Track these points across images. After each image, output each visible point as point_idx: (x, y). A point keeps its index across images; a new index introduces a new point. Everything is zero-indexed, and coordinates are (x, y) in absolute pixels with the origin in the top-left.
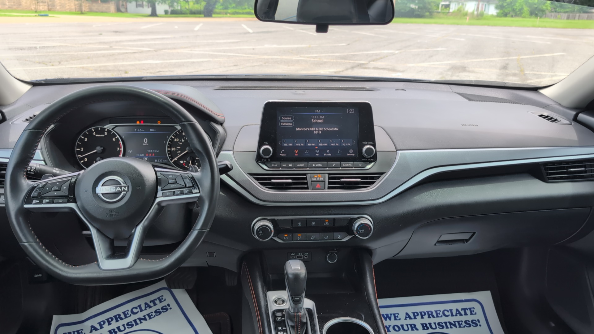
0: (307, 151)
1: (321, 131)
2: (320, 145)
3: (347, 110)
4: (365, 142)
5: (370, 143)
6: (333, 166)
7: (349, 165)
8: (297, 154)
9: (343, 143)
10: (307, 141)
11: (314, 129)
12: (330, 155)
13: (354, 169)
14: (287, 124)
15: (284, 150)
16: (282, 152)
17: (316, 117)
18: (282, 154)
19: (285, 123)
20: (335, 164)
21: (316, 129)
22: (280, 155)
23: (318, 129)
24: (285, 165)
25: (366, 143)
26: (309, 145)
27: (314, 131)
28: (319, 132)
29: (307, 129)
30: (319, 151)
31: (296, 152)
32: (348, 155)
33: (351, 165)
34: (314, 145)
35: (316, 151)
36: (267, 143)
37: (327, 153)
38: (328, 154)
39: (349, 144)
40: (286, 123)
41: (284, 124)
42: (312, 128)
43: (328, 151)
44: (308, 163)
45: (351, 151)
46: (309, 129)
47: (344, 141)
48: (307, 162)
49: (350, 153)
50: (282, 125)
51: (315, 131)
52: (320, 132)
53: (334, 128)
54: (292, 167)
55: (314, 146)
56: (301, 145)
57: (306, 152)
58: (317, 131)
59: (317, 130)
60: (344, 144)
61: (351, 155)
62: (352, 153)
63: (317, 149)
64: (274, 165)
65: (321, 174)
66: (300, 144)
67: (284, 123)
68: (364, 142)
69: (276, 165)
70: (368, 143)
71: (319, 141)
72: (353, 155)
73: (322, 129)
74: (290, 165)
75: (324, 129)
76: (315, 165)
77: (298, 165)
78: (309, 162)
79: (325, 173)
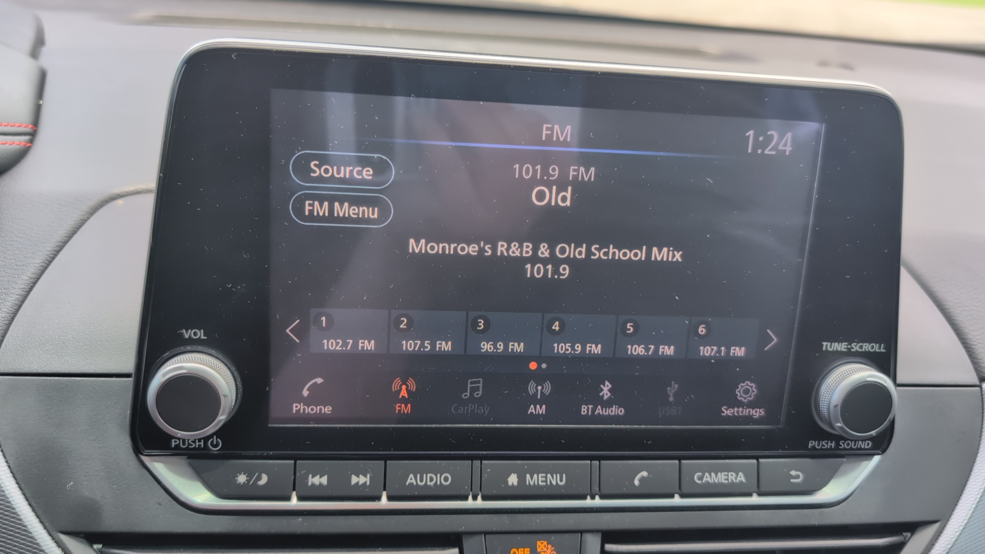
0: (475, 387)
1: (567, 261)
2: (562, 348)
3: (751, 133)
4: (840, 341)
5: (867, 347)
6: (636, 482)
7: (732, 477)
8: (404, 401)
9: (706, 340)
10: (476, 324)
11: (527, 249)
12: (616, 411)
13: (755, 500)
14: (343, 210)
15: (319, 380)
16: (305, 393)
17: (545, 171)
18: (308, 402)
19: (332, 200)
20: (645, 474)
21: (536, 249)
22: (296, 407)
23: (552, 253)
24: (324, 480)
25: (841, 347)
26: (487, 347)
27: (522, 261)
28: (556, 271)
29: (482, 251)
30: (548, 388)
31: (404, 393)
32: (727, 412)
33: (741, 478)
34: (518, 347)
35: (532, 388)
36: (201, 334)
37: (598, 401)
38: (607, 404)
39: (739, 352)
40: (341, 200)
41: (321, 209)
42: (514, 246)
43: (606, 390)
44: (477, 463)
45: (747, 390)
46: (494, 249)
47: (708, 329)
48: (472, 458)
49: (740, 404)
50: (312, 217)
51: (534, 259)
52: (565, 271)
53: (655, 250)
54: (367, 492)
55: (522, 359)
56: (433, 345)
57: (466, 395)
58: (545, 262)
59: (547, 254)
60: (707, 351)
61: (746, 412)
62: (752, 405)
63: (539, 377)
64: (250, 476)
65: (553, 537)
66: (427, 343)
67: (326, 204)
68: (832, 340)
69: (264, 480)
70: (856, 347)
71: (556, 327)
72: (758, 413)
73: (580, 253)
74: (354, 480)
75: (589, 252)
76: (522, 479)
77: (411, 480)
78: (482, 458)
79: (582, 532)
